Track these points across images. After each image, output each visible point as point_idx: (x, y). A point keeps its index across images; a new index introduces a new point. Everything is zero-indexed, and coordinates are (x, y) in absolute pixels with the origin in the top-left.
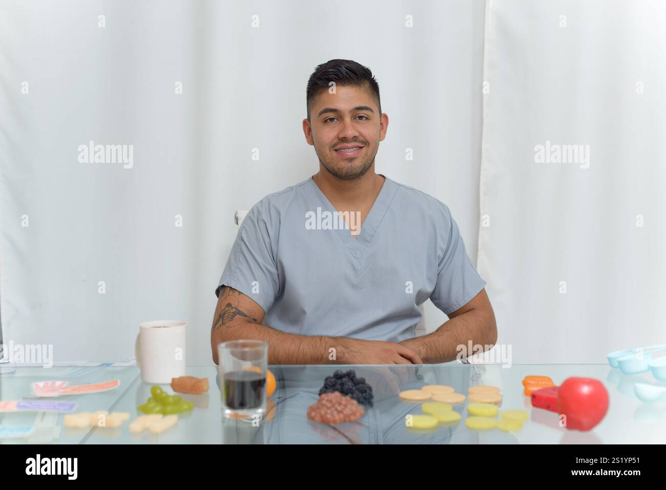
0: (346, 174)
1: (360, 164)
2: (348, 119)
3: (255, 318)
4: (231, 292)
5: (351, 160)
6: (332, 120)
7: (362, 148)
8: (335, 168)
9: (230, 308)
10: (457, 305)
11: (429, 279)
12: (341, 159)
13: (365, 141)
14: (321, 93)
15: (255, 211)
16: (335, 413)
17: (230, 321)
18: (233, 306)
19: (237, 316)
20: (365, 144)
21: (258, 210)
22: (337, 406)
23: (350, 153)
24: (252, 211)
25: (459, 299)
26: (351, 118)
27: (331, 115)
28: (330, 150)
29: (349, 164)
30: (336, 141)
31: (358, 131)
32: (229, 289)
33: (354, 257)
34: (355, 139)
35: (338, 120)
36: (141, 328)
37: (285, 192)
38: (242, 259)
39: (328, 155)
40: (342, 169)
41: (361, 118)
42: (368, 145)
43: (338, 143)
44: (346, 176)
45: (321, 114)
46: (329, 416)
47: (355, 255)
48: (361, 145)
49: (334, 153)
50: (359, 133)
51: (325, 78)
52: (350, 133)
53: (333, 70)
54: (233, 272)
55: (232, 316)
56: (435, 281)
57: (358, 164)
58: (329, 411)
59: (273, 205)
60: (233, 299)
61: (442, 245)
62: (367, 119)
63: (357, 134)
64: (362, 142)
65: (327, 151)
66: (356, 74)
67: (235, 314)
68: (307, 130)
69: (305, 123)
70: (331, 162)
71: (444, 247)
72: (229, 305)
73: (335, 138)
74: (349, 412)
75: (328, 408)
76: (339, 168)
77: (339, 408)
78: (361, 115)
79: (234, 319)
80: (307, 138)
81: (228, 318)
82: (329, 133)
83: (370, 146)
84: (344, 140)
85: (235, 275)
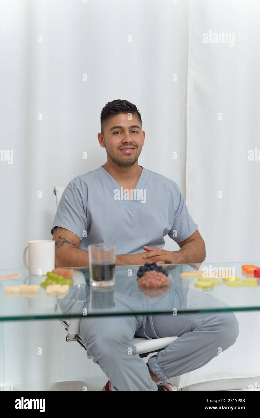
0: (126, 163)
1: (133, 158)
2: (127, 132)
3: (74, 244)
4: (61, 230)
5: (129, 155)
6: (117, 133)
7: (134, 149)
8: (120, 159)
9: (61, 239)
10: (185, 237)
11: (170, 223)
12: (124, 154)
13: (136, 145)
14: (111, 118)
15: (72, 184)
16: (157, 281)
17: (61, 246)
18: (62, 238)
19: (65, 243)
20: (136, 147)
21: (74, 183)
22: (157, 277)
23: (128, 151)
24: (70, 184)
25: (187, 234)
26: (129, 132)
27: (118, 130)
28: (117, 149)
29: (128, 157)
30: (121, 144)
31: (133, 139)
32: (59, 228)
33: (130, 209)
34: (131, 143)
35: (121, 133)
36: (29, 244)
37: (87, 174)
38: (66, 211)
39: (115, 153)
40: (124, 160)
41: (133, 132)
42: (137, 147)
43: (122, 146)
44: (125, 164)
45: (112, 129)
46: (154, 282)
47: (130, 208)
48: (134, 147)
49: (119, 152)
50: (134, 140)
51: (115, 109)
52: (129, 140)
53: (119, 105)
54: (61, 219)
55: (62, 243)
56: (172, 223)
57: (132, 157)
58: (153, 280)
59: (83, 181)
60: (61, 234)
61: (176, 204)
62: (137, 132)
63: (133, 141)
64: (135, 146)
65: (116, 151)
66: (131, 108)
67: (63, 242)
68: (100, 139)
69: (99, 135)
70: (117, 156)
71: (177, 205)
72: (60, 237)
73: (120, 143)
74: (164, 280)
75: (152, 278)
76: (122, 160)
77: (159, 278)
78: (134, 130)
79: (64, 245)
80: (100, 143)
81: (60, 245)
82: (117, 140)
83: (139, 148)
84: (125, 143)
85: (63, 220)
